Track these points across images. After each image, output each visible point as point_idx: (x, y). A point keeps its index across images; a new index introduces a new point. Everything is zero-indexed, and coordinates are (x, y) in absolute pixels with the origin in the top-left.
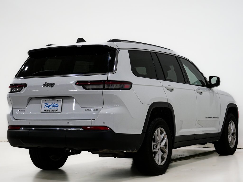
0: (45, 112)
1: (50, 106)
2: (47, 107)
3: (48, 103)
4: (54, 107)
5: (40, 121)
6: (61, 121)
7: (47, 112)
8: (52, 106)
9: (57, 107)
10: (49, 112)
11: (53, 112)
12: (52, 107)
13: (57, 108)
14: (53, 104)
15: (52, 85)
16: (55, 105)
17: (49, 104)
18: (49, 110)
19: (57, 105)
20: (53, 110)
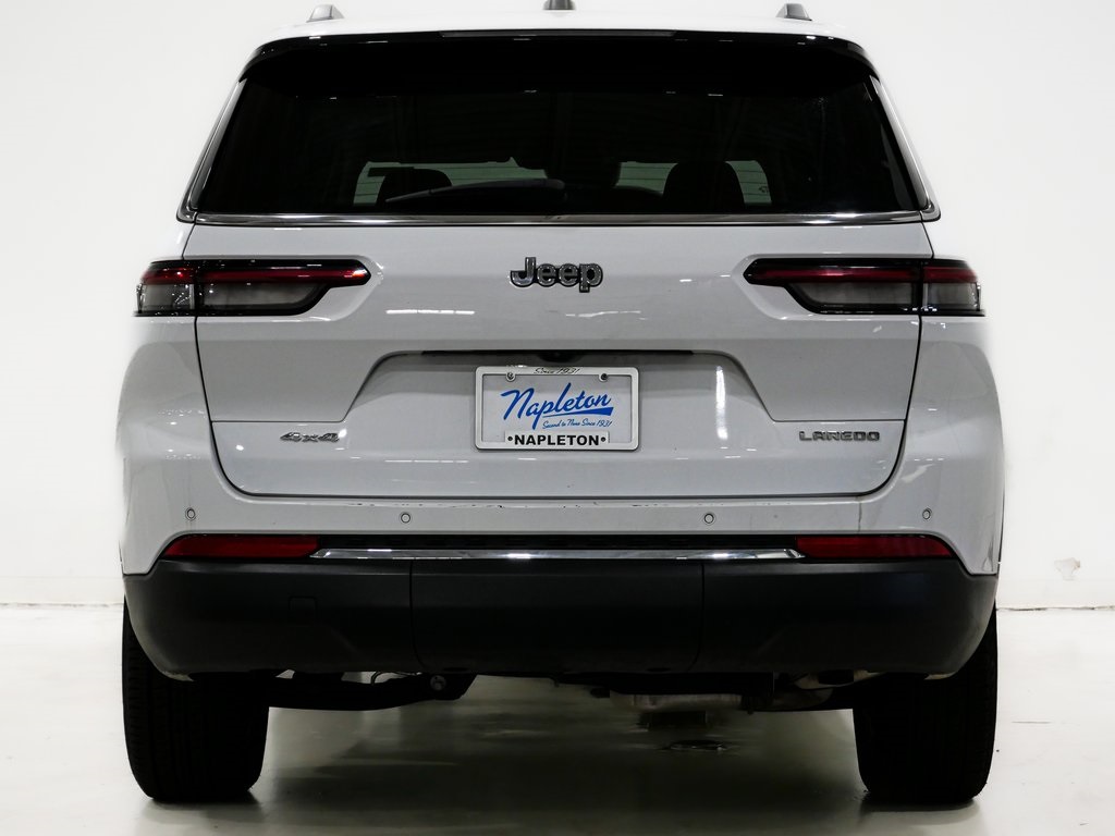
0: (511, 445)
1: (552, 407)
2: (528, 414)
3: (532, 391)
4: (578, 418)
5: (495, 504)
6: (661, 505)
7: (531, 446)
8: (565, 408)
9: (605, 417)
10: (544, 445)
11: (576, 446)
12: (565, 419)
13: (602, 423)
14: (572, 395)
15: (586, 276)
16: (586, 405)
17: (539, 399)
18: (541, 439)
19: (600, 406)
20: (571, 437)
